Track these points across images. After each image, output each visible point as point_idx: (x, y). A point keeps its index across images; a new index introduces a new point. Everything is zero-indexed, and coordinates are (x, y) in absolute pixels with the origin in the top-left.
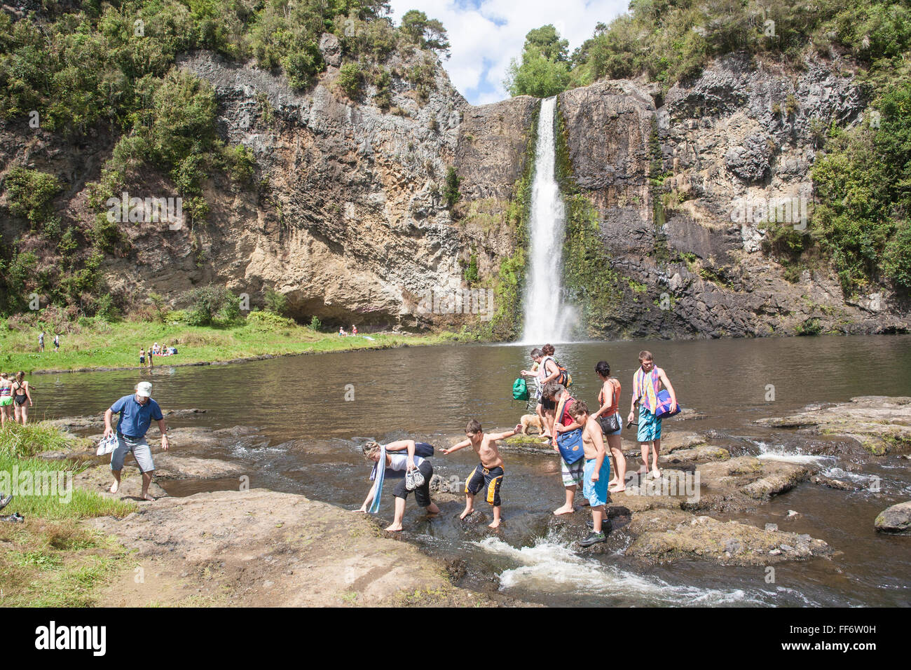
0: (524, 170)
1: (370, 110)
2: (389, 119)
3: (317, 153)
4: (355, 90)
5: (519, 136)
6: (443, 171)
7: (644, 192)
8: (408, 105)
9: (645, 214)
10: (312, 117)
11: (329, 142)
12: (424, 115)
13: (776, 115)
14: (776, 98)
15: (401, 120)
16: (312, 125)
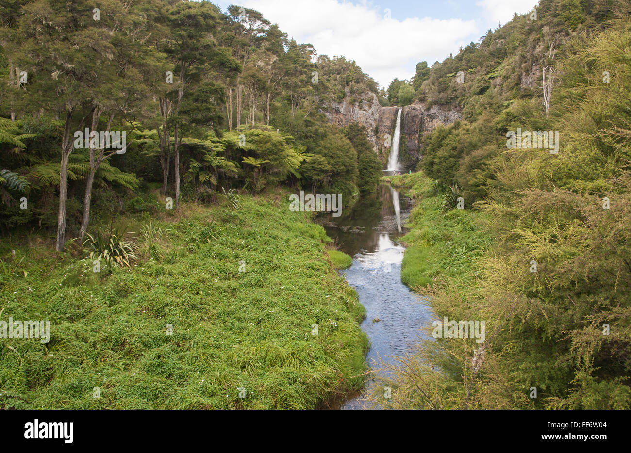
0: (393, 127)
1: (357, 108)
2: (361, 112)
3: (343, 120)
4: (352, 103)
5: (393, 118)
6: (375, 126)
7: (417, 136)
8: (366, 108)
9: (417, 141)
10: (342, 110)
11: (346, 117)
12: (370, 111)
13: (444, 121)
14: (445, 117)
15: (364, 112)
16: (342, 112)
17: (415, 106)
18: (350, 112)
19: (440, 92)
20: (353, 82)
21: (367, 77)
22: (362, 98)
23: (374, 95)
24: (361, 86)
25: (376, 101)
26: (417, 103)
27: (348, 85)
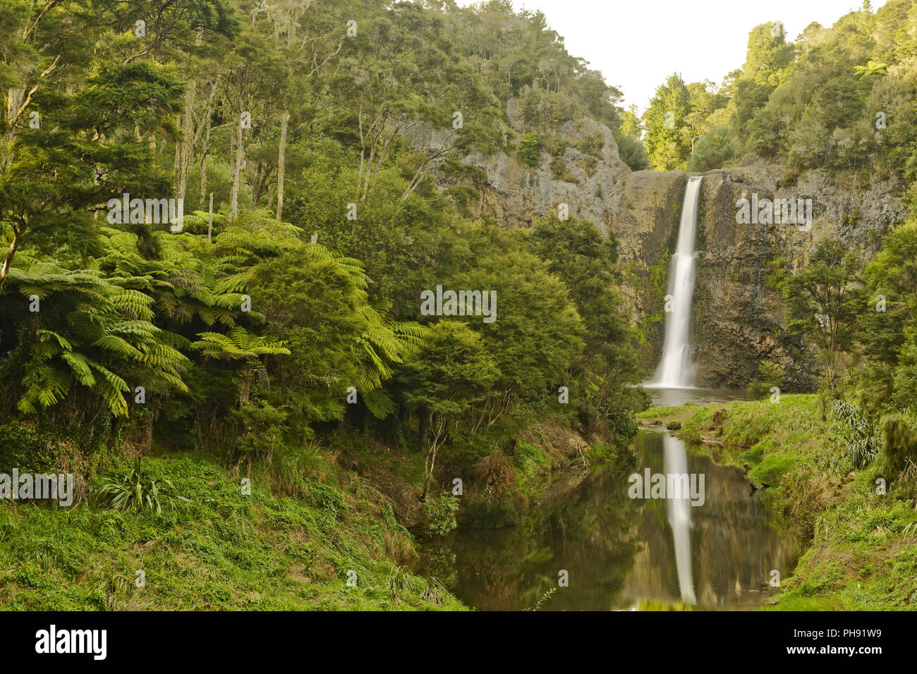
1: (545, 174)
2: (561, 185)
4: (531, 156)
8: (577, 171)
10: (496, 178)
11: (509, 201)
12: (591, 184)
13: (846, 223)
14: (847, 210)
15: (571, 187)
16: (495, 185)
17: (746, 170)
18: (522, 184)
19: (830, 126)
20: (535, 85)
21: (582, 69)
22: (564, 138)
23: (605, 129)
24: (561, 97)
25: (610, 152)
26: (750, 163)
27: (516, 95)
